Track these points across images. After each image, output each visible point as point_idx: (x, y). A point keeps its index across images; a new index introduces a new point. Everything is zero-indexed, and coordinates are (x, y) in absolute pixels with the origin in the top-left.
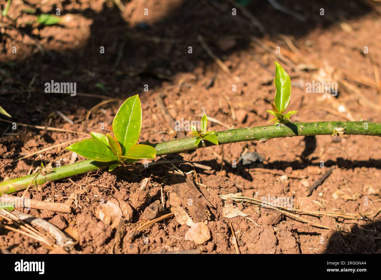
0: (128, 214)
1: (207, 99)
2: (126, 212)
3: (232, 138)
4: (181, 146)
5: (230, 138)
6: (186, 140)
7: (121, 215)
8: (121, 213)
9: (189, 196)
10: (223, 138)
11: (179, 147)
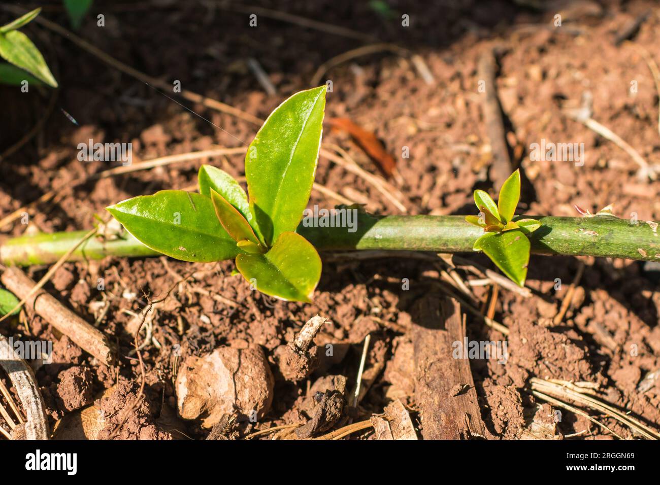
0: (252, 402)
1: (606, 71)
2: (245, 397)
3: (593, 245)
4: (440, 238)
5: (586, 244)
6: (458, 226)
7: (231, 401)
8: (232, 397)
9: (435, 378)
10: (566, 241)
11: (435, 241)
